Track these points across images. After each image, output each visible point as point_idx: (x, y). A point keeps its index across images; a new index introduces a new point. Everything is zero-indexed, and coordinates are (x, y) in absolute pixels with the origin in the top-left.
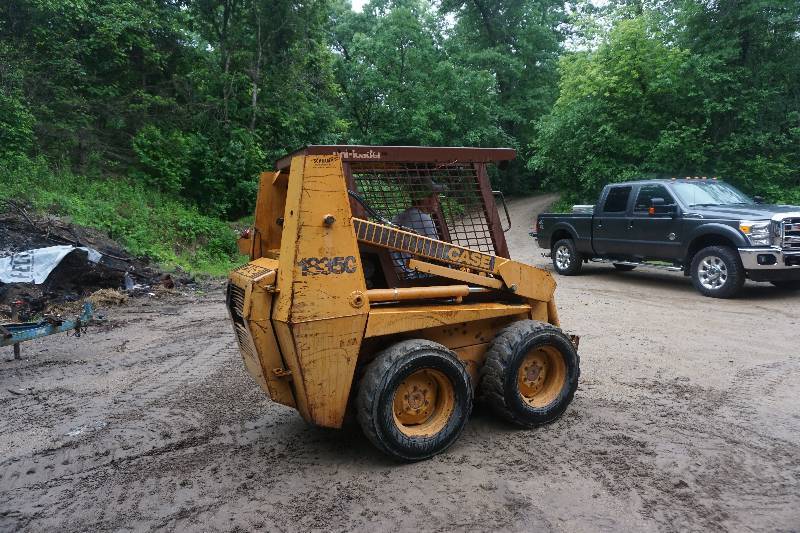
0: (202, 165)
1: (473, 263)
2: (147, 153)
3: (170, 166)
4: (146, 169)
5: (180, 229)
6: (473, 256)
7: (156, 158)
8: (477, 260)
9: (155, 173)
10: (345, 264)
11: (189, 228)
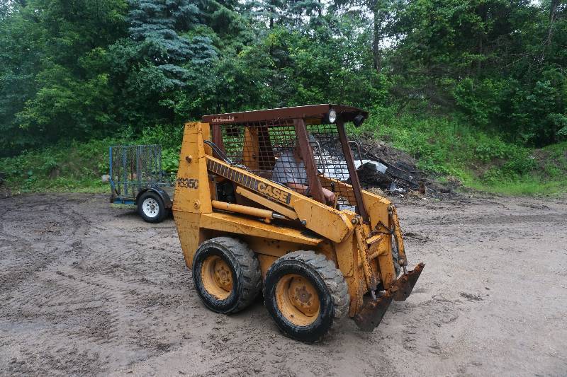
0: (511, 104)
1: (274, 196)
2: (463, 98)
3: (479, 106)
4: (461, 108)
5: (477, 153)
6: (274, 190)
7: (469, 101)
8: (278, 194)
9: (467, 112)
10: (194, 184)
11: (484, 153)
